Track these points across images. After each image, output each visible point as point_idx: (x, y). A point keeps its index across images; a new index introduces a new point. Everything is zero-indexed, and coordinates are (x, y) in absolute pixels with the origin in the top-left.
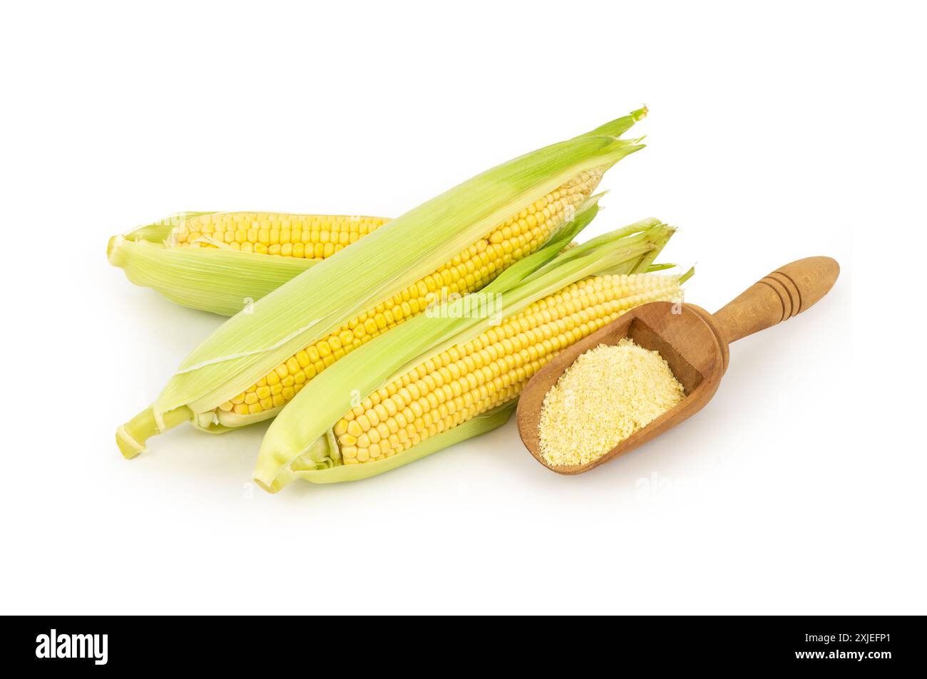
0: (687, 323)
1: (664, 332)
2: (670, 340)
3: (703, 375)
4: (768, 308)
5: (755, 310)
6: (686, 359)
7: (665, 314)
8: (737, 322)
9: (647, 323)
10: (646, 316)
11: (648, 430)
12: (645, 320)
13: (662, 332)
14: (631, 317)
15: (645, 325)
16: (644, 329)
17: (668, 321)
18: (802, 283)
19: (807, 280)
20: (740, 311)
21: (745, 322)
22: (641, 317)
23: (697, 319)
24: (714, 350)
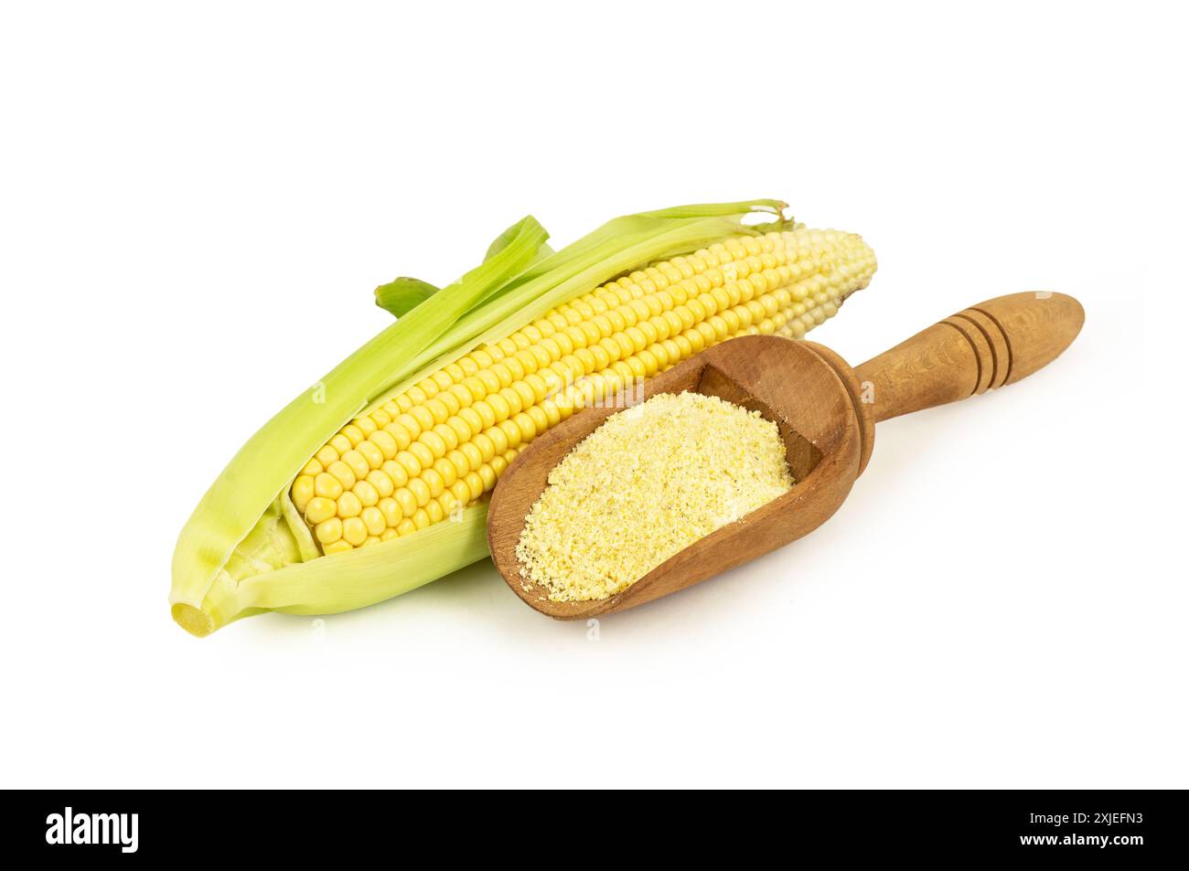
0: (795, 367)
1: (755, 386)
2: (766, 398)
3: (823, 451)
4: (951, 362)
5: (925, 362)
6: (794, 426)
7: (759, 354)
8: (893, 380)
9: (727, 372)
10: (725, 361)
11: (718, 539)
12: (722, 367)
13: (751, 384)
14: (699, 363)
15: (723, 375)
16: (722, 384)
17: (764, 367)
18: (1011, 325)
19: (1021, 320)
20: (898, 363)
21: (906, 380)
22: (716, 362)
23: (813, 359)
24: (842, 408)
